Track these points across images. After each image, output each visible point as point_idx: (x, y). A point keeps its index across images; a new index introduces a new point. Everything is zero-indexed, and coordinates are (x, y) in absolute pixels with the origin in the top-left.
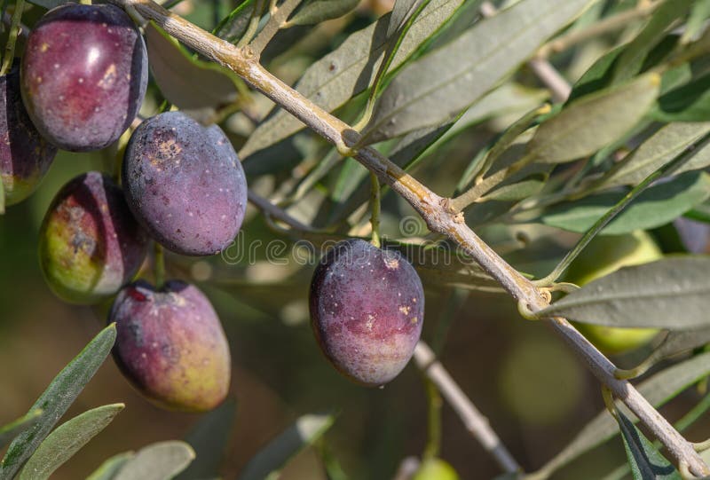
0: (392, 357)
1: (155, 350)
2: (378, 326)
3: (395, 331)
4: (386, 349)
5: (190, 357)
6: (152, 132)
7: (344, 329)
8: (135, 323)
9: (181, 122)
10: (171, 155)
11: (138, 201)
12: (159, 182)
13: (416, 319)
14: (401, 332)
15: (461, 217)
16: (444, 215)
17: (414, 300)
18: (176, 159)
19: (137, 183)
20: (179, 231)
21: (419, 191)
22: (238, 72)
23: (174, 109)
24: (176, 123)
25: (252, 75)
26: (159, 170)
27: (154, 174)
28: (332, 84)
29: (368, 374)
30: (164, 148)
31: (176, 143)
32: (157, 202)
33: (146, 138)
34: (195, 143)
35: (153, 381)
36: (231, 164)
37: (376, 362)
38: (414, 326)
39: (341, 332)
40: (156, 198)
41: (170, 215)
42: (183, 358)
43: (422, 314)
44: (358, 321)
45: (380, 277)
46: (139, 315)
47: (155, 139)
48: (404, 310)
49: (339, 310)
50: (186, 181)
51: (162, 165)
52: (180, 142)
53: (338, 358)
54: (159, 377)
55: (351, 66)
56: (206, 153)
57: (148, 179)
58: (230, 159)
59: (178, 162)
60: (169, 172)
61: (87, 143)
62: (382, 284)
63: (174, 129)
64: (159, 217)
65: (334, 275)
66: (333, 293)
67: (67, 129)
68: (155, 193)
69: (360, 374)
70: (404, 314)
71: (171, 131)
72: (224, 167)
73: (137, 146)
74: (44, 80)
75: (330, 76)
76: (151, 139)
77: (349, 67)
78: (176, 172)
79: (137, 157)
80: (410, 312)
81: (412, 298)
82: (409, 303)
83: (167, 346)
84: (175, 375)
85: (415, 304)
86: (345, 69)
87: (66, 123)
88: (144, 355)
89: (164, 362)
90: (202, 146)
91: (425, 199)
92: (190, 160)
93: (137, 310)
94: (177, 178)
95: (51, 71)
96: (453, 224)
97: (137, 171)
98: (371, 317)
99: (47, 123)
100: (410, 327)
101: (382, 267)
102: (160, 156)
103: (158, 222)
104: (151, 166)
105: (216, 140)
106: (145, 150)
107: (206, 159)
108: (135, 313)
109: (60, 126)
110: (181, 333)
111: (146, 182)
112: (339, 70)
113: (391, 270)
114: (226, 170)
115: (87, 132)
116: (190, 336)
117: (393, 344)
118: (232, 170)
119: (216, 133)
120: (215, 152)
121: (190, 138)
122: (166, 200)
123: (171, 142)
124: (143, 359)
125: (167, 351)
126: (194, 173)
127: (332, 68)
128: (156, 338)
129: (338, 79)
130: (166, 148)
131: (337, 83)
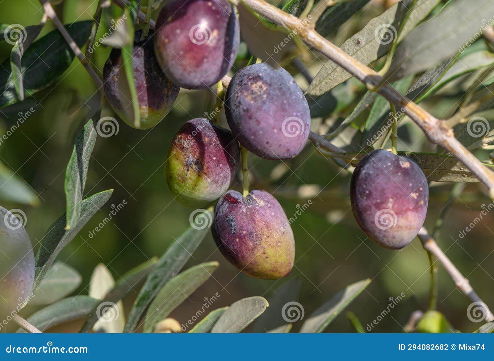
0: (406, 227)
1: (245, 235)
2: (396, 206)
3: (408, 210)
4: (403, 222)
5: (268, 240)
6: (246, 77)
7: (373, 208)
8: (231, 218)
9: (265, 70)
10: (260, 92)
11: (239, 124)
12: (253, 110)
13: (422, 202)
14: (412, 210)
15: (451, 132)
16: (439, 132)
17: (421, 189)
18: (264, 94)
19: (237, 112)
20: (267, 143)
21: (423, 115)
22: (300, 35)
23: (259, 61)
24: (262, 71)
25: (309, 38)
26: (252, 102)
27: (249, 104)
28: (359, 53)
29: (390, 239)
30: (255, 87)
31: (263, 83)
32: (252, 124)
33: (242, 81)
34: (276, 83)
35: (243, 257)
36: (300, 97)
37: (395, 231)
38: (421, 206)
39: (371, 210)
40: (251, 121)
41: (261, 132)
42: (264, 240)
43: (427, 199)
44: (382, 203)
45: (397, 173)
46: (233, 213)
47: (248, 81)
48: (414, 195)
49: (369, 195)
50: (271, 108)
51: (254, 99)
52: (265, 83)
53: (370, 229)
54: (248, 254)
55: (372, 40)
56: (283, 90)
57: (245, 108)
58: (299, 93)
59: (265, 96)
60: (259, 103)
61: (199, 83)
62: (398, 178)
63: (261, 75)
64: (254, 134)
65: (365, 173)
66: (366, 184)
67: (186, 74)
68: (250, 118)
69: (385, 240)
70: (414, 198)
71: (259, 76)
72: (296, 99)
73: (236, 88)
74: (170, 41)
75: (357, 48)
76: (245, 82)
77: (370, 42)
78: (264, 103)
79: (236, 95)
80: (418, 197)
81: (419, 188)
82: (418, 191)
83: (252, 233)
84: (259, 253)
85: (421, 191)
86: (367, 43)
87: (185, 70)
88: (237, 240)
89: (251, 244)
90: (281, 85)
91: (427, 120)
92: (274, 95)
93: (231, 209)
94: (265, 107)
95: (175, 35)
96: (445, 138)
97: (237, 104)
98: (391, 200)
99: (172, 70)
100: (419, 207)
101: (398, 167)
102: (253, 93)
103: (253, 137)
104: (247, 99)
105: (289, 81)
106: (242, 89)
107: (284, 94)
108: (231, 212)
109: (180, 72)
110: (262, 224)
111: (244, 111)
112: (363, 43)
113: (405, 168)
114: (297, 100)
115: (199, 76)
116: (268, 226)
117: (407, 218)
118: (300, 100)
119: (288, 76)
120: (289, 89)
121: (272, 80)
122: (258, 122)
123: (260, 83)
124: (237, 242)
125: (253, 236)
126: (276, 103)
127: (359, 43)
128: (245, 228)
129: (362, 49)
130: (256, 87)
131: (362, 53)
